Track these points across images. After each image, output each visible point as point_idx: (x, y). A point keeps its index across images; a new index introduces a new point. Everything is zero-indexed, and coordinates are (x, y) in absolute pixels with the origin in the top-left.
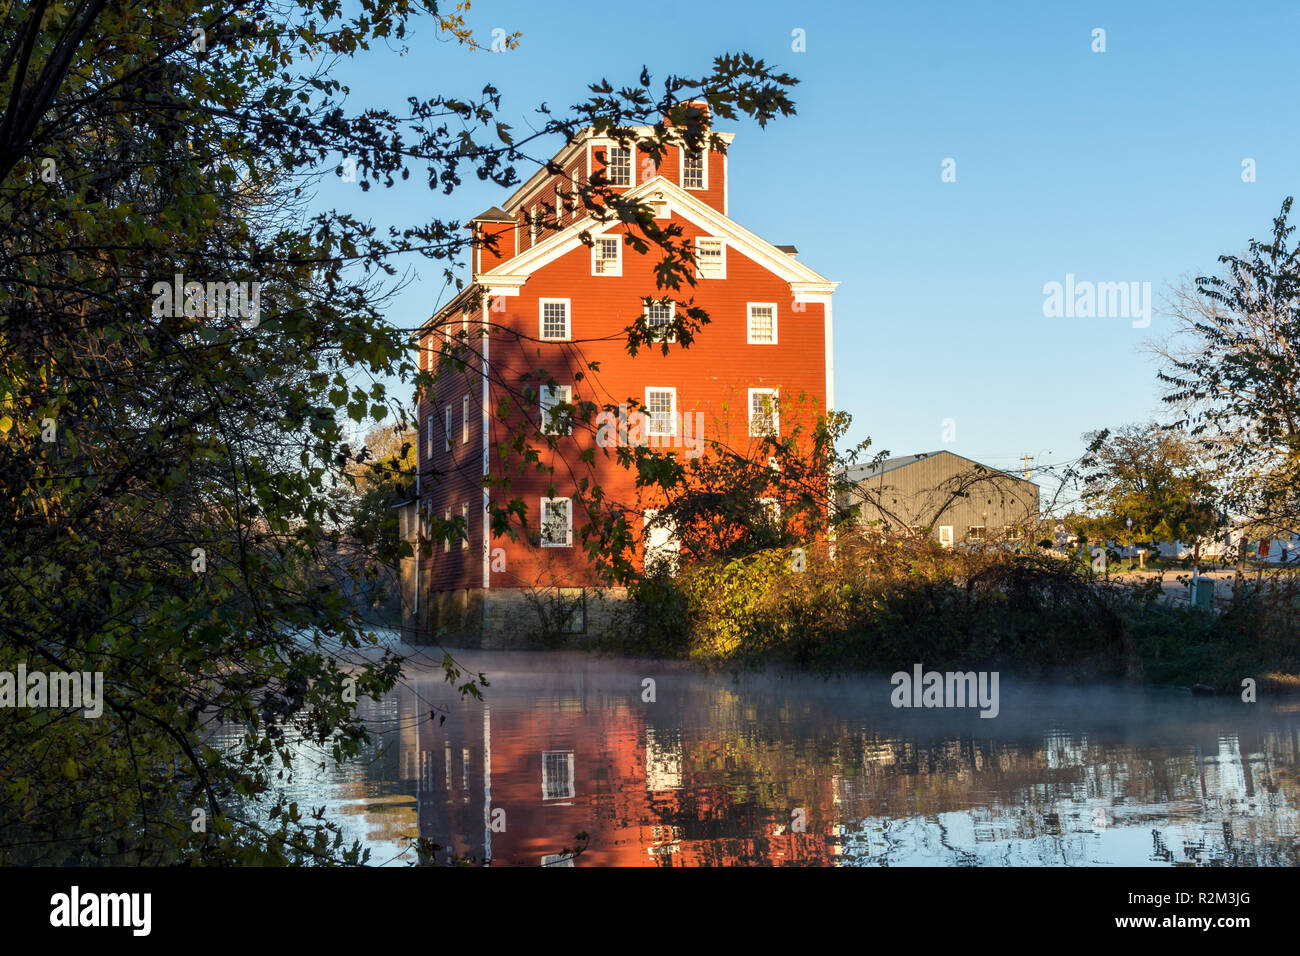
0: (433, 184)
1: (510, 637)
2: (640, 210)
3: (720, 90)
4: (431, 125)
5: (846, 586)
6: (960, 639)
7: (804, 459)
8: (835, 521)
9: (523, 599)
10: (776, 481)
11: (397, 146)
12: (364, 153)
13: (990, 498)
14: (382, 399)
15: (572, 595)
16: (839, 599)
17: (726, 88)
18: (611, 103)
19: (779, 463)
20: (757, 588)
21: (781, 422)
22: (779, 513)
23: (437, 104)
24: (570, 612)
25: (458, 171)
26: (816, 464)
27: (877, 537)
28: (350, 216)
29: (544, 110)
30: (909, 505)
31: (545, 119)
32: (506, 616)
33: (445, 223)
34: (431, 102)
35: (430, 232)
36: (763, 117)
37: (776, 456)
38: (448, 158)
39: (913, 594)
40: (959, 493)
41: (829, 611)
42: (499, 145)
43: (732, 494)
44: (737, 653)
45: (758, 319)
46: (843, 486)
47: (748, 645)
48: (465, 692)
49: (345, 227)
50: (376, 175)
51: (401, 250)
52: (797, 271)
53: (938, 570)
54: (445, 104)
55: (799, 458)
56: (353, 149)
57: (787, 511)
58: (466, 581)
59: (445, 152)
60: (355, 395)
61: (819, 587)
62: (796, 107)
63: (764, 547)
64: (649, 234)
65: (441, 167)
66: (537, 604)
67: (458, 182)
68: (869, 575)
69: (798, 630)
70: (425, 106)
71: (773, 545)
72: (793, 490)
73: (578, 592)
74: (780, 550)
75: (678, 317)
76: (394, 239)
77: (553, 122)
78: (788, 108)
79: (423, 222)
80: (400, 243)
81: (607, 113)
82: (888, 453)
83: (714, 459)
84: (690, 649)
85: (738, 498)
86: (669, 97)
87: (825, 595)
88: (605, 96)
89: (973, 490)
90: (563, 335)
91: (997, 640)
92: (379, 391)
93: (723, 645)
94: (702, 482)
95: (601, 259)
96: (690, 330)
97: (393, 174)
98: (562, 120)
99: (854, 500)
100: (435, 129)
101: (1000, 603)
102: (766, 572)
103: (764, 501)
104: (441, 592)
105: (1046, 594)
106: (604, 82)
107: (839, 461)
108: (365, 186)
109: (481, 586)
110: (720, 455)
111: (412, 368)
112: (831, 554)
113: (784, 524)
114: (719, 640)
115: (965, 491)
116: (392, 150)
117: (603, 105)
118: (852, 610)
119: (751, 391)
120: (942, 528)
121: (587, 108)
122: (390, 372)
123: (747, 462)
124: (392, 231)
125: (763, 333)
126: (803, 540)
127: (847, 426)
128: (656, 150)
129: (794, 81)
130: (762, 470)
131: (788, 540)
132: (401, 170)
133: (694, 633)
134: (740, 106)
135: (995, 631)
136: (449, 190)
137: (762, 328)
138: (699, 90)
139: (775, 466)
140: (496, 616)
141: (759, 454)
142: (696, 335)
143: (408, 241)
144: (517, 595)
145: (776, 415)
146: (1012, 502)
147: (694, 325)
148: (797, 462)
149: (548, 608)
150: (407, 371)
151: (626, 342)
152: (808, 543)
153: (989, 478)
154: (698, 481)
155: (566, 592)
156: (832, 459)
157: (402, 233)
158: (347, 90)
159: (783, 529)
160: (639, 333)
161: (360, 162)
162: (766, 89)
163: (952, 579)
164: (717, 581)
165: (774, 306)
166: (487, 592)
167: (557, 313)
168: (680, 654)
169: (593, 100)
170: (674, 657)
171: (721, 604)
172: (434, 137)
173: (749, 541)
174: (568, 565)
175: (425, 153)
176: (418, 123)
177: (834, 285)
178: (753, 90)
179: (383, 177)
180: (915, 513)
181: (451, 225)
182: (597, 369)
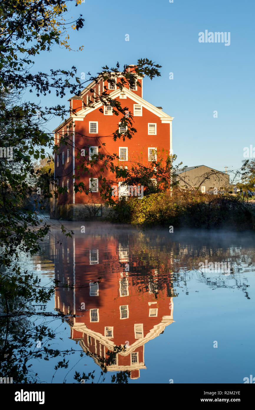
0: (57, 95)
1: (81, 217)
2: (117, 103)
3: (139, 69)
4: (57, 78)
5: (175, 204)
6: (207, 219)
7: (163, 168)
8: (172, 185)
9: (84, 207)
10: (155, 174)
11: (47, 83)
12: (38, 85)
13: (216, 179)
14: (44, 153)
15: (98, 206)
16: (173, 208)
17: (141, 68)
18: (108, 72)
19: (156, 169)
20: (150, 204)
21: (157, 157)
22: (156, 183)
23: (59, 71)
24: (98, 210)
25: (65, 91)
26: (167, 169)
27: (184, 190)
28: (34, 103)
29: (89, 74)
30: (193, 181)
31: (90, 76)
32: (80, 212)
33: (61, 106)
34: (57, 71)
35: (57, 108)
36: (152, 77)
37: (156, 167)
38: (62, 87)
39: (194, 206)
40: (207, 178)
41: (170, 211)
42: (77, 84)
43: (143, 178)
44: (144, 223)
45: (151, 128)
46: (175, 176)
47: (147, 220)
48: (67, 236)
49: (32, 106)
50: (41, 92)
51: (48, 113)
52: (162, 114)
53: (201, 199)
54: (61, 72)
55: (162, 168)
56: (34, 84)
57: (158, 182)
58: (68, 202)
59: (61, 85)
60: (36, 152)
61: (167, 204)
62: (161, 74)
63: (152, 193)
64: (119, 110)
65: (60, 90)
66: (88, 208)
67: (64, 94)
68: (181, 201)
69: (161, 216)
70: (55, 72)
71: (155, 192)
72: (160, 177)
73: (100, 205)
74: (156, 194)
75: (128, 130)
76: (47, 110)
77: (92, 77)
78: (158, 74)
79: (55, 105)
80: (48, 111)
81: (107, 75)
82: (187, 166)
83: (138, 168)
84: (131, 221)
85: (145, 179)
86: (125, 71)
87: (169, 206)
88: (107, 70)
89: (211, 177)
90: (96, 132)
91: (217, 219)
92: (43, 151)
93: (140, 220)
94: (135, 174)
95: (107, 110)
96: (131, 134)
97: (46, 92)
98: (94, 77)
99: (177, 179)
100: (58, 79)
101: (218, 209)
102: (152, 200)
103: (152, 179)
104: (61, 205)
105: (231, 206)
106: (106, 66)
107: (173, 168)
108: (38, 95)
109: (73, 203)
110: (140, 167)
111: (52, 144)
112: (171, 195)
113: (158, 186)
114: (139, 219)
115: (208, 177)
116: (46, 85)
117: (106, 73)
118: (176, 211)
119: (149, 148)
120: (202, 187)
121: (102, 74)
122: (46, 145)
123: (148, 169)
124: (46, 108)
125: (153, 132)
126: (163, 191)
127: (176, 159)
128: (121, 86)
129: (161, 67)
130: (151, 171)
131: (158, 191)
132: (48, 91)
133: (132, 217)
134: (145, 73)
135: (216, 217)
136: (62, 97)
137: (152, 130)
138: (133, 69)
139: (155, 170)
140: (77, 211)
141: (151, 166)
142: (133, 136)
143: (50, 111)
144: (83, 206)
145: (156, 155)
146: (222, 180)
147: (132, 133)
148: (161, 169)
149: (91, 209)
150: (51, 145)
151: (113, 137)
152: (164, 192)
153: (215, 174)
154: (134, 174)
155: (96, 205)
156: (171, 168)
157: (49, 109)
158: (34, 63)
159: (158, 188)
160: (117, 135)
161: (37, 88)
162: (152, 69)
163: (205, 202)
164: (139, 202)
165: (156, 124)
166: (74, 205)
167: (94, 126)
168: (128, 223)
169: (103, 71)
170: (126, 223)
171: (140, 209)
172: (58, 81)
173: (148, 191)
174: (97, 197)
175: (55, 86)
176: (53, 77)
177: (173, 118)
178: (149, 69)
179: (43, 92)
180: (195, 184)
181: (63, 106)
182: (105, 145)
